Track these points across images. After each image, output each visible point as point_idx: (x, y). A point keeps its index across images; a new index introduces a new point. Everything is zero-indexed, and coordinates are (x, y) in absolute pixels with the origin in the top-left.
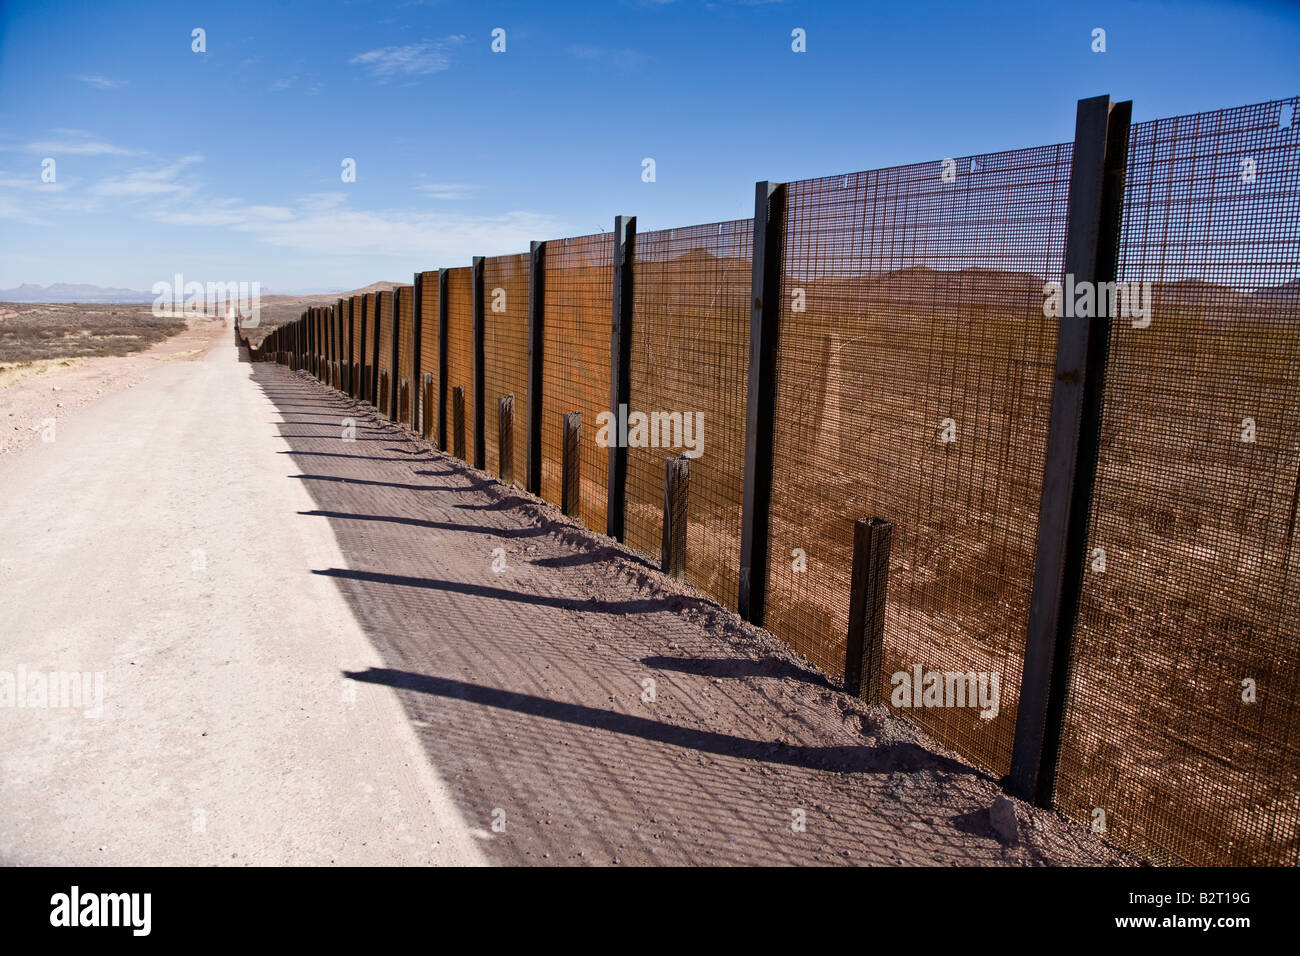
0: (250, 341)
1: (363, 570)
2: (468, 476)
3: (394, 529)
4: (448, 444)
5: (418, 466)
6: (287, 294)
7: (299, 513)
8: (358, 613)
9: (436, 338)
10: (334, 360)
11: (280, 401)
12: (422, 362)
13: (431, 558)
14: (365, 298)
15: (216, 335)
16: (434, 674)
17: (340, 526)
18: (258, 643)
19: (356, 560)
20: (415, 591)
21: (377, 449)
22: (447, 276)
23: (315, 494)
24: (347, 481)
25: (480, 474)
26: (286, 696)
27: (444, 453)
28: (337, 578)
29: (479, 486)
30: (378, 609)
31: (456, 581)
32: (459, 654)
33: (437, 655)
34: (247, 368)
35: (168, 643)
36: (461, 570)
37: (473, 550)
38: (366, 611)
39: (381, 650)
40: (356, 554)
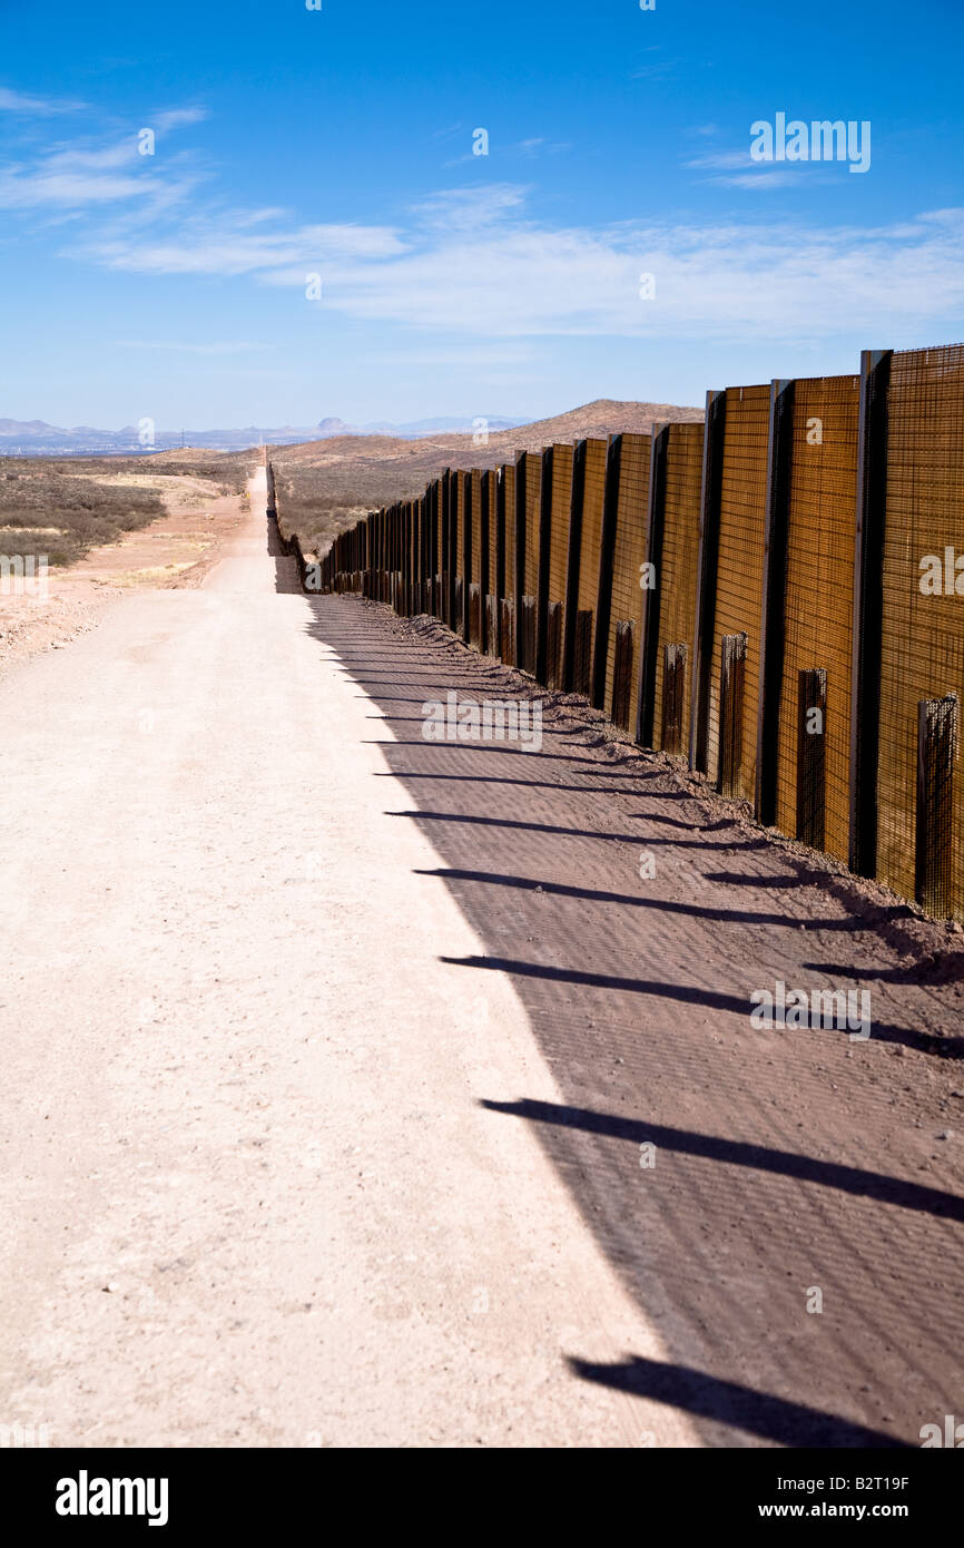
0: (303, 543)
1: (597, 1109)
2: (837, 893)
3: (665, 1014)
4: (781, 808)
5: (712, 861)
6: (387, 433)
7: (445, 960)
8: (592, 1213)
9: (760, 550)
10: (501, 594)
11: (383, 690)
12: (720, 607)
13: (758, 1093)
14: (582, 449)
15: (228, 528)
16: (785, 1391)
17: (538, 997)
18: (372, 1264)
19: (580, 1082)
20: (725, 1174)
21: (610, 813)
22: (789, 400)
23: (477, 916)
24: (550, 888)
25: (865, 888)
26: (442, 1404)
27: (772, 830)
28: (541, 1124)
29: (864, 918)
30: (642, 1210)
31: (823, 1158)
32: (844, 1347)
33: (790, 1342)
34: (298, 608)
35: (179, 1247)
36: (833, 1129)
37: (860, 1083)
38: (612, 1212)
39: (653, 1315)
40: (580, 1069)
